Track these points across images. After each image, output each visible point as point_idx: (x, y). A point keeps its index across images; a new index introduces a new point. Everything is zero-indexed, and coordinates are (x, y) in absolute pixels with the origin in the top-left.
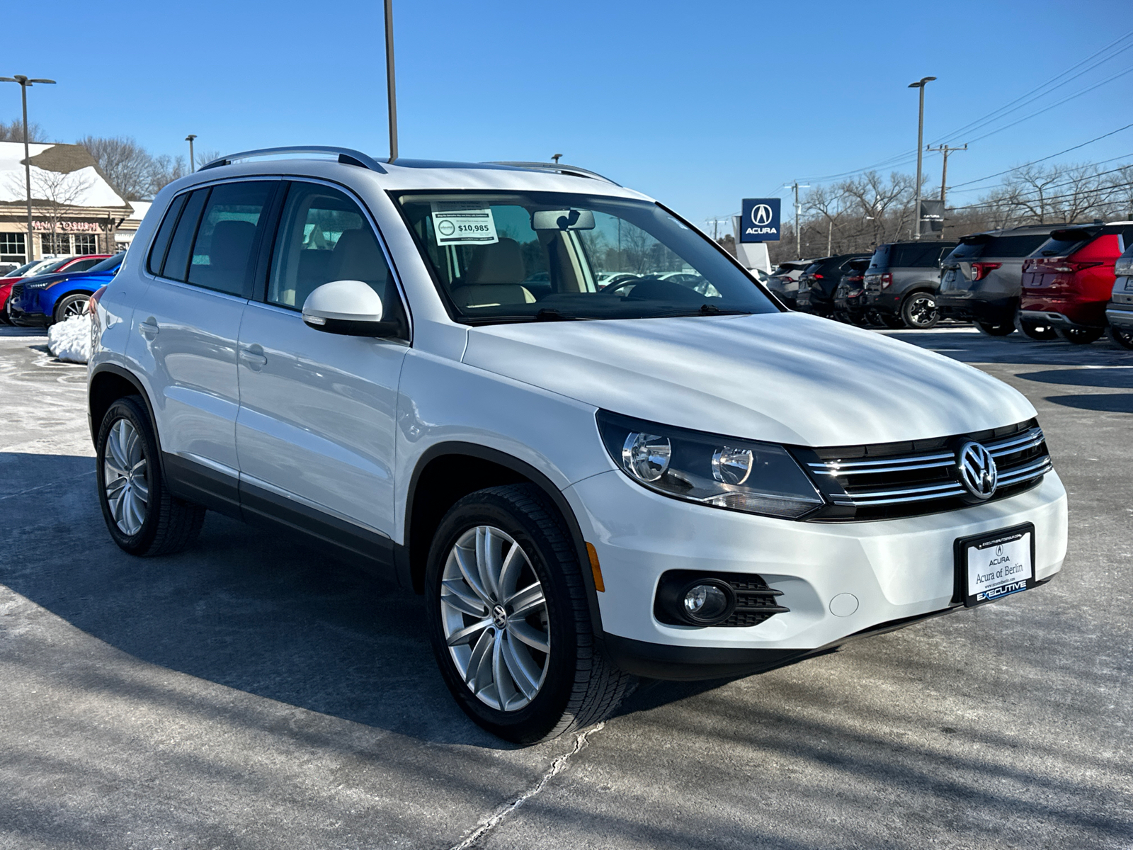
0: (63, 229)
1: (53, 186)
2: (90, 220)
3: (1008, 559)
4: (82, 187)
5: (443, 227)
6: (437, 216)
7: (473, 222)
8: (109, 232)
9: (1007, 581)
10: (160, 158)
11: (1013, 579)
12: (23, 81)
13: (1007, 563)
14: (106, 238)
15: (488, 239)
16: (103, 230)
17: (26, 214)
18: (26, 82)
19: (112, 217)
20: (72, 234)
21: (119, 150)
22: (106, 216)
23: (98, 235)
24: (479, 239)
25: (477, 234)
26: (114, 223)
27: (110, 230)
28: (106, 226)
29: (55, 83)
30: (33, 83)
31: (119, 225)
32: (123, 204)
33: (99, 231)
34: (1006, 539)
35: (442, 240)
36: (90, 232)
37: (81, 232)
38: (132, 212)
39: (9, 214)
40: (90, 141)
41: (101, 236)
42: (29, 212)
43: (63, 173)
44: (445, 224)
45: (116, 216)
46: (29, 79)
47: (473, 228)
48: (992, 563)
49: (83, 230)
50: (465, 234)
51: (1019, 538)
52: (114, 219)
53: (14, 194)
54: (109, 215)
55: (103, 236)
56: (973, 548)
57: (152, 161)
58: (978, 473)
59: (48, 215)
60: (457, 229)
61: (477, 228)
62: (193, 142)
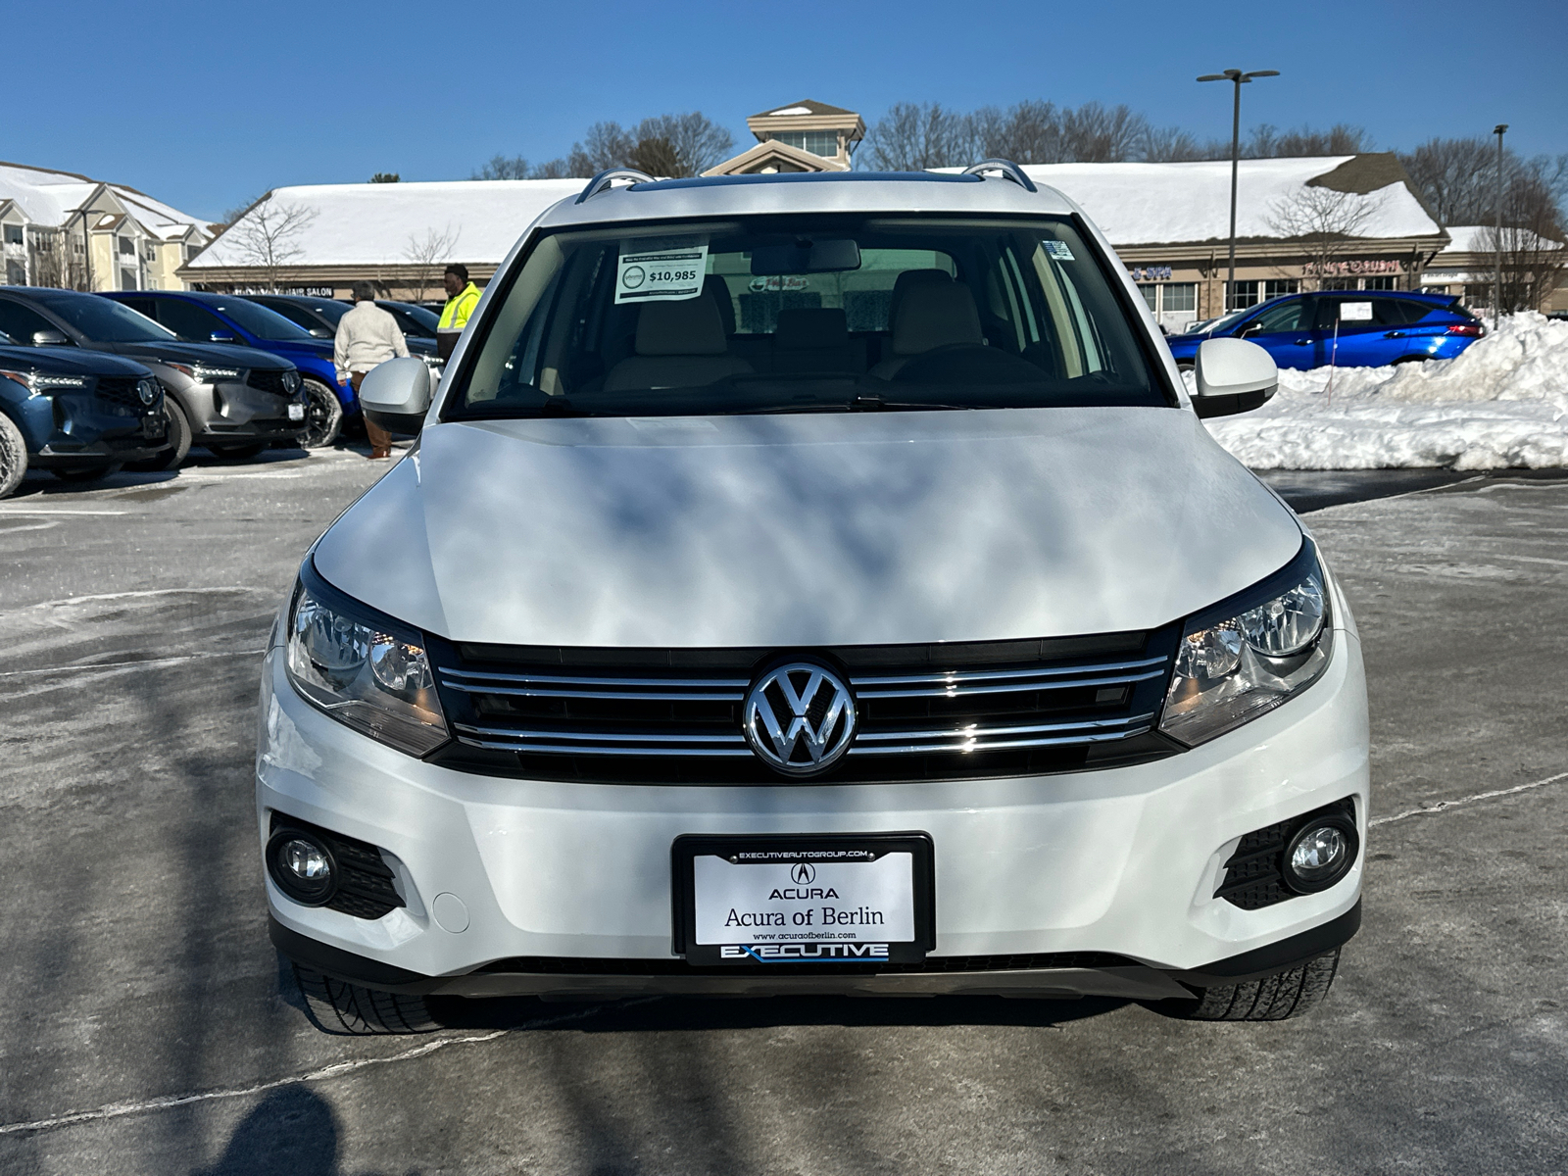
0: (1350, 271)
1: (1324, 213)
2: (1388, 257)
3: (832, 893)
4: (1364, 211)
5: (630, 277)
6: (625, 261)
7: (675, 266)
8: (1413, 272)
9: (832, 935)
10: (1535, 160)
11: (853, 935)
12: (1236, 77)
13: (831, 902)
14: (1409, 281)
15: (690, 291)
16: (1405, 270)
17: (1228, 257)
18: (1240, 79)
19: (1418, 250)
20: (1362, 277)
21: (1476, 152)
22: (1411, 250)
23: (1398, 276)
24: (676, 292)
25: (676, 285)
26: (1422, 259)
27: (1415, 269)
28: (1410, 264)
29: (1277, 74)
30: (1251, 78)
31: (1429, 261)
32: (1437, 231)
33: (1399, 271)
34: (819, 855)
35: (623, 296)
36: (1387, 273)
37: (1373, 274)
38: (1448, 242)
39: (1263, 255)
40: (1435, 144)
41: (1401, 278)
42: (1232, 254)
43: (1360, 194)
44: (634, 272)
45: (1427, 252)
46: (1244, 73)
47: (673, 276)
48: (775, 894)
49: (1378, 271)
50: (658, 286)
51: (864, 859)
52: (1421, 254)
53: (1273, 228)
54: (1415, 248)
55: (1404, 279)
56: (714, 858)
57: (1522, 165)
58: (785, 723)
59: (1314, 253)
60: (648, 277)
61: (678, 276)
62: (1504, 135)
